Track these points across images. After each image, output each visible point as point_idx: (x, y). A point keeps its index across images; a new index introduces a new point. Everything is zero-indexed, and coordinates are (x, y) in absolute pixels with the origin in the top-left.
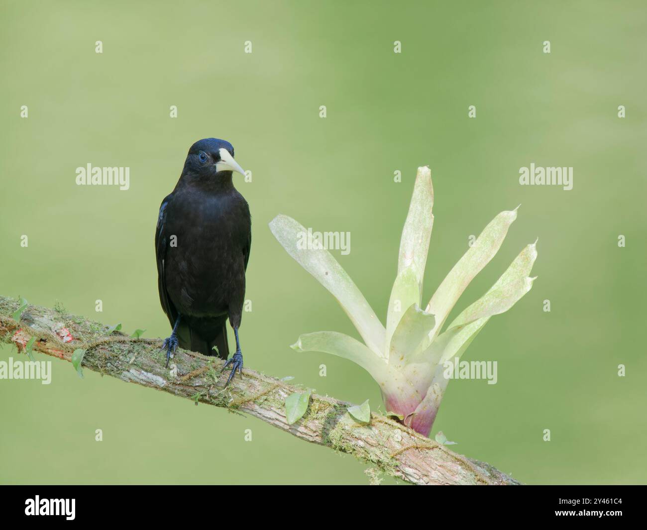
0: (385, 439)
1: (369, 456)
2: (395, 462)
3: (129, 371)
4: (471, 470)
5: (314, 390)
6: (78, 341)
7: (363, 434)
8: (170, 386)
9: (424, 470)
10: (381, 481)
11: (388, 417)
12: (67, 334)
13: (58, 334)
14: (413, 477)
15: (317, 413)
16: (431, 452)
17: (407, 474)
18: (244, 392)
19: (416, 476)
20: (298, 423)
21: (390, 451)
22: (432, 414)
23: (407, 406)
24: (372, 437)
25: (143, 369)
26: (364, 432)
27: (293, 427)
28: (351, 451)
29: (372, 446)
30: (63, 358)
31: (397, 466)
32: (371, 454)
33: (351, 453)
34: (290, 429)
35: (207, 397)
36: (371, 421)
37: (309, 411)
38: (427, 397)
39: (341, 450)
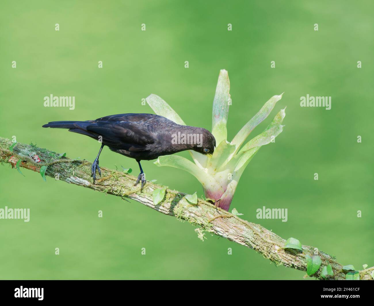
0: (205, 213)
1: (197, 221)
2: (210, 225)
3: (70, 178)
4: (251, 229)
5: (167, 187)
6: (43, 162)
7: (194, 210)
8: (91, 185)
9: (226, 229)
10: (204, 235)
11: (207, 201)
12: (37, 158)
13: (33, 158)
14: (220, 232)
15: (169, 199)
16: (229, 219)
17: (217, 231)
18: (131, 188)
19: (221, 232)
20: (159, 204)
21: (208, 219)
22: (230, 199)
23: (216, 195)
24: (198, 212)
25: (78, 176)
26: (194, 209)
27: (156, 207)
28: (187, 219)
29: (198, 216)
30: (35, 171)
31: (212, 227)
32: (198, 220)
33: (187, 220)
34: (155, 207)
35: (111, 191)
36: (198, 203)
37: (165, 199)
38: (227, 190)
39: (182, 218)
